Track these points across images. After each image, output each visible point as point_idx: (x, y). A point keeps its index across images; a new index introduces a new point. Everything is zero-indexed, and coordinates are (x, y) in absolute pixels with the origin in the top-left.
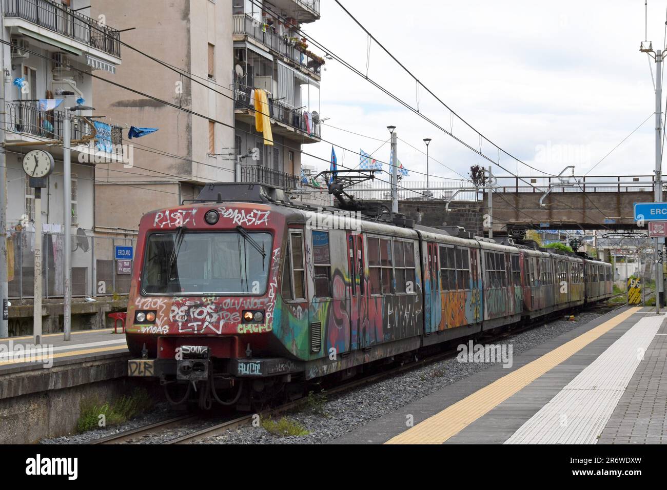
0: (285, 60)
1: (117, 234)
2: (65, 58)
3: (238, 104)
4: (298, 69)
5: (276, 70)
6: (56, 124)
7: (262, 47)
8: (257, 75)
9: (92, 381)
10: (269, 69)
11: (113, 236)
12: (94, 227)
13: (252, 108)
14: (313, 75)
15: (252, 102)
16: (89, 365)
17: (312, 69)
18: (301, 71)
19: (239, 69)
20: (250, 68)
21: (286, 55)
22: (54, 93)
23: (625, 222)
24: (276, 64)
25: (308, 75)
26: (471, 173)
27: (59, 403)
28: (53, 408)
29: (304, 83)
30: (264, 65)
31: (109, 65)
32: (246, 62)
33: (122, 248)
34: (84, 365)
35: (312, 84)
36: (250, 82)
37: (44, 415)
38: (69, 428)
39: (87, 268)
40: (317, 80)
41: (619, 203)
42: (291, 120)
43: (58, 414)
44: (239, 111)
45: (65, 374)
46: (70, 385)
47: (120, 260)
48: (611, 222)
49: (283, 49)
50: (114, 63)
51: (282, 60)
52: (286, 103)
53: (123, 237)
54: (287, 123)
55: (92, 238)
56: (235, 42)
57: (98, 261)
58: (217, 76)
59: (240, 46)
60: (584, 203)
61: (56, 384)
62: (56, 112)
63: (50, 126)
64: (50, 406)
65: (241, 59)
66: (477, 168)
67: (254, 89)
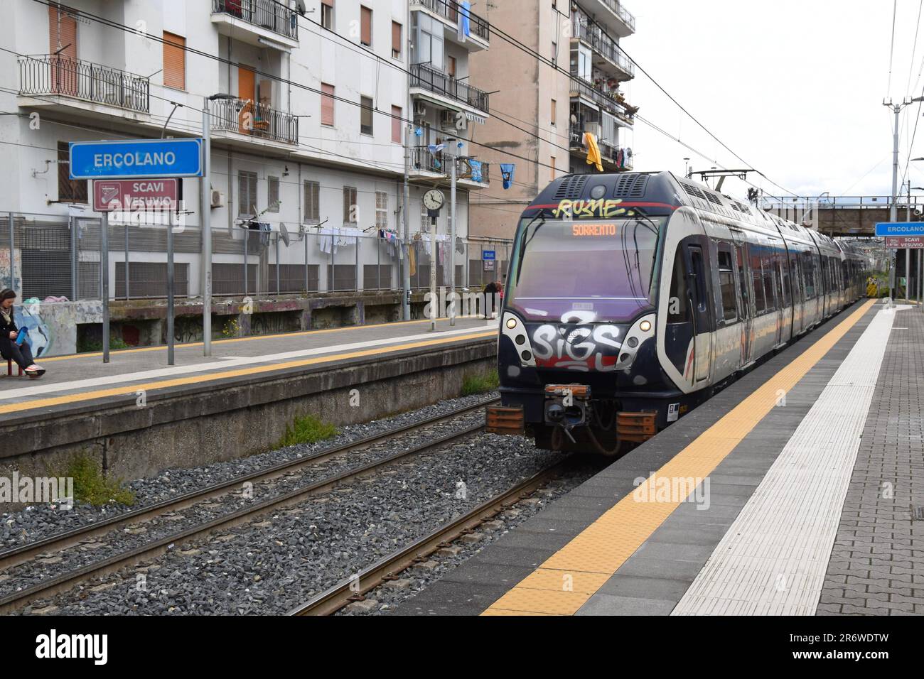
0: (608, 110)
1: (484, 241)
2: (450, 114)
3: (572, 144)
4: (617, 116)
5: (601, 117)
6: (443, 162)
7: (591, 101)
8: (587, 121)
9: (472, 359)
10: (595, 117)
11: (481, 243)
12: (468, 236)
13: (582, 146)
14: (628, 121)
15: (583, 142)
16: (470, 348)
17: (628, 116)
18: (619, 118)
19: (574, 118)
20: (581, 116)
21: (609, 107)
22: (442, 139)
23: (865, 232)
24: (601, 113)
25: (625, 121)
26: (748, 193)
27: (450, 375)
28: (445, 379)
29: (621, 126)
30: (592, 114)
31: (480, 118)
32: (579, 112)
33: (488, 252)
34: (466, 348)
35: (627, 127)
36: (582, 127)
37: (440, 383)
38: (456, 392)
39: (462, 266)
40: (631, 124)
41: (861, 217)
42: (611, 156)
43: (449, 383)
44: (573, 149)
45: (453, 355)
46: (457, 362)
47: (486, 260)
48: (854, 232)
49: (606, 103)
50: (484, 117)
51: (605, 110)
52: (608, 142)
53: (487, 243)
54: (609, 157)
55: (467, 244)
56: (571, 98)
57: (471, 261)
58: (557, 123)
59: (575, 100)
60: (834, 217)
61: (447, 362)
62: (443, 154)
63: (439, 165)
64: (444, 377)
65: (575, 110)
66: (752, 189)
67: (585, 132)
